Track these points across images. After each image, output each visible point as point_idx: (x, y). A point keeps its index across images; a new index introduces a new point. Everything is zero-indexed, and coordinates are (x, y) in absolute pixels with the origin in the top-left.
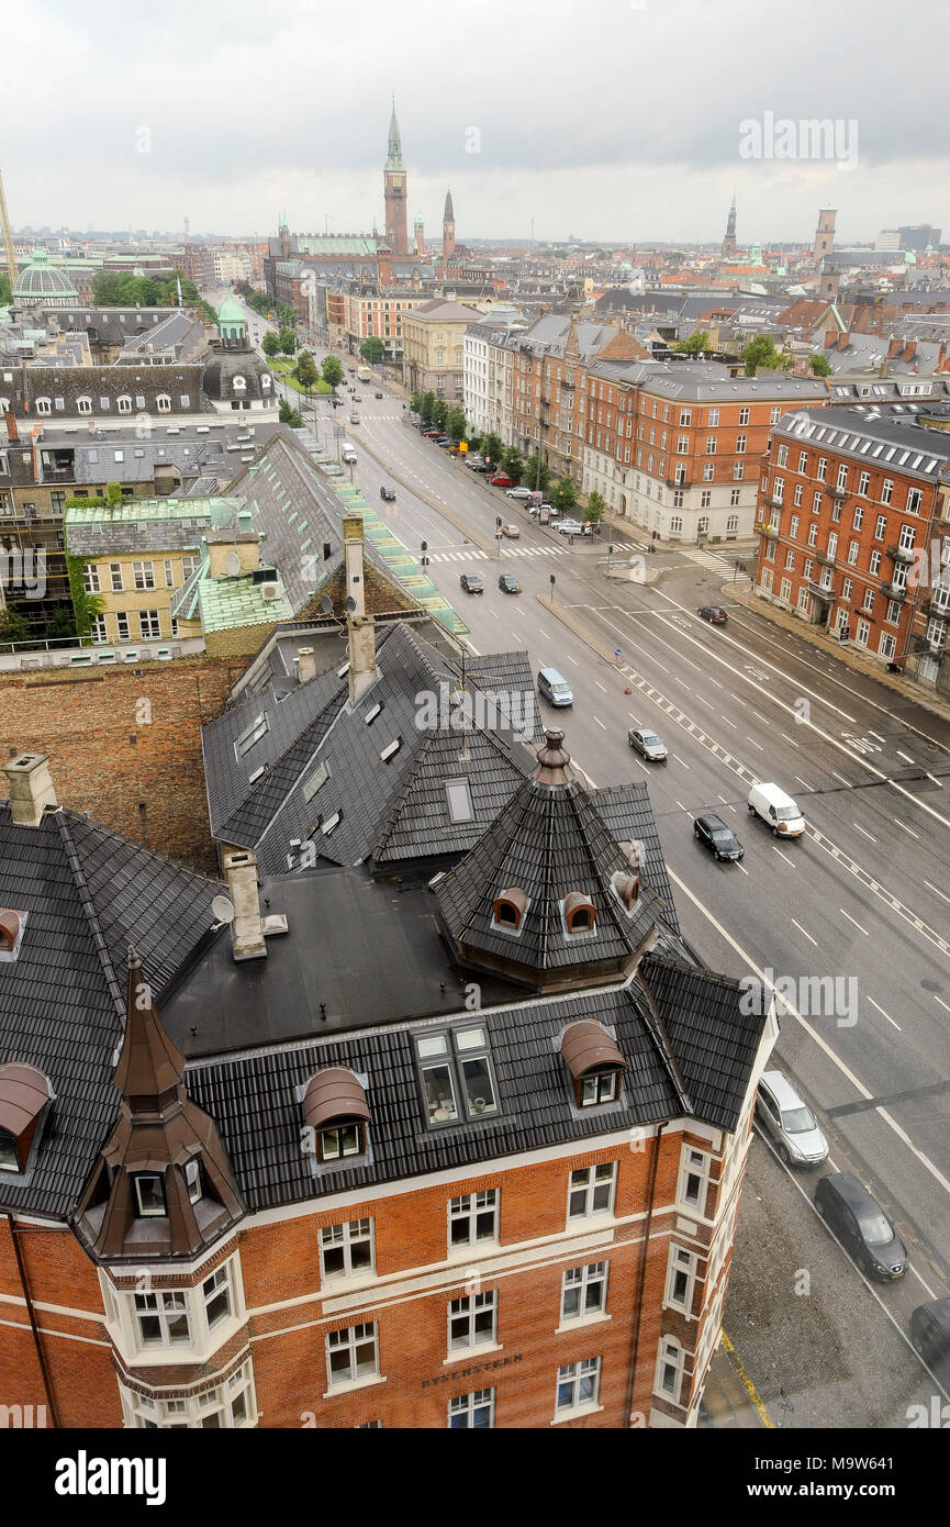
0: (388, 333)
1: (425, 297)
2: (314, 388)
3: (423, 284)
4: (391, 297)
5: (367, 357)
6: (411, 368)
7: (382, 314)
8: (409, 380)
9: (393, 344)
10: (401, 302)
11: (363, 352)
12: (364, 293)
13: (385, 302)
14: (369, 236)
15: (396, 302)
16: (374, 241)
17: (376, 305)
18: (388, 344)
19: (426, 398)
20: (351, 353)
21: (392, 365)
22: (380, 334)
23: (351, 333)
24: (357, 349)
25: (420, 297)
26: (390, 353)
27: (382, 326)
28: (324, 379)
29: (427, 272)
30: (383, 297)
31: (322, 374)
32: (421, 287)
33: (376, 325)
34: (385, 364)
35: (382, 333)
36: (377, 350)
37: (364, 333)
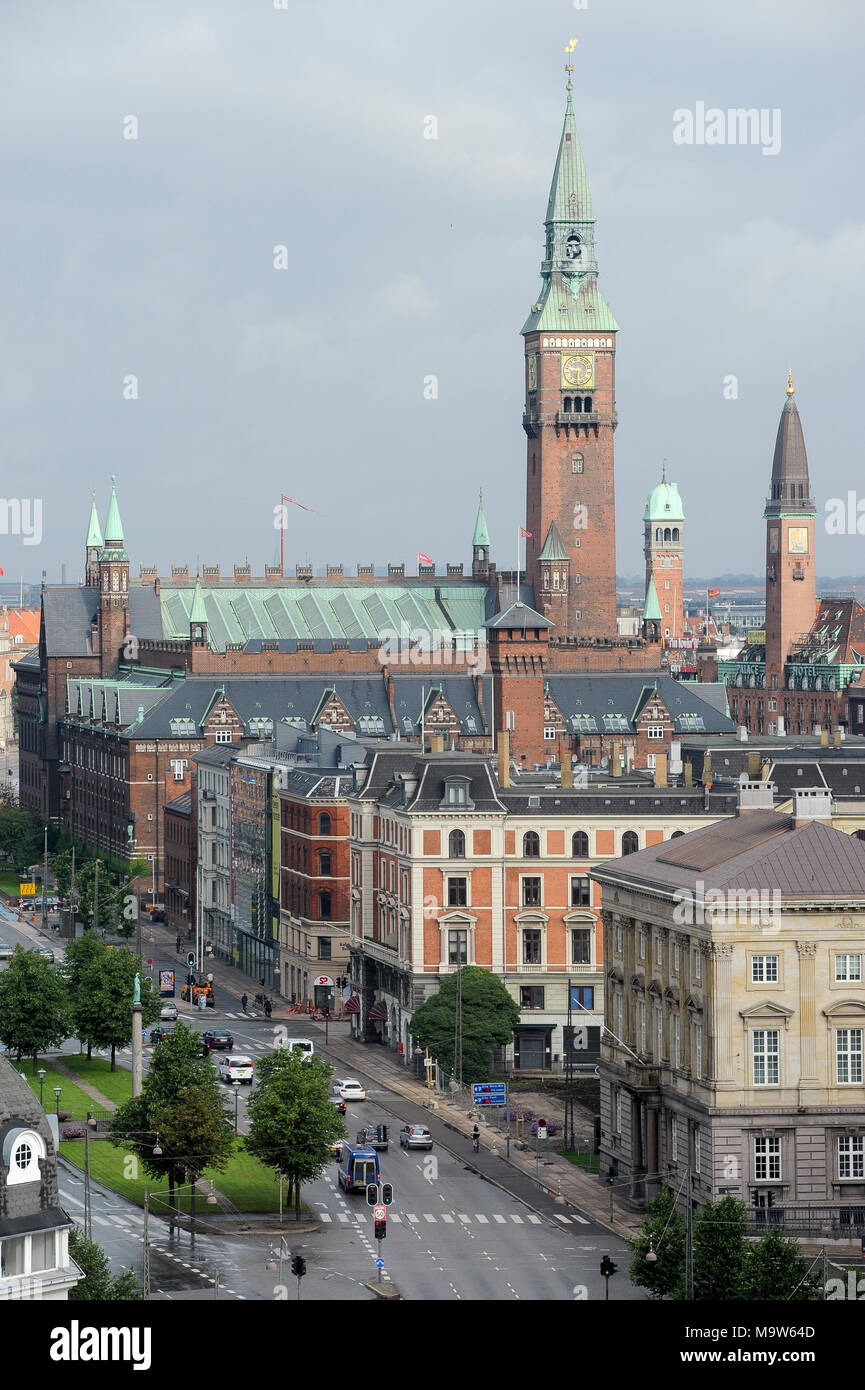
0: (532, 950)
1: (696, 806)
2: (208, 1184)
3: (687, 754)
4: (549, 807)
5: (443, 1055)
6: (638, 1099)
7: (511, 874)
8: (627, 1149)
9: (556, 998)
10: (592, 826)
11: (422, 1030)
12: (434, 795)
13: (521, 826)
14: (454, 576)
15: (569, 826)
16: (480, 592)
17: (483, 841)
18: (533, 996)
19: (708, 1233)
20: (374, 1035)
21: (550, 1088)
22: (500, 958)
23: (376, 952)
24: (401, 1019)
25: (671, 807)
26: (544, 1032)
27: (510, 920)
28: (252, 1146)
29: (696, 705)
30: (517, 806)
31: (244, 1126)
32: (677, 767)
33: (485, 920)
34: (522, 1085)
35: (509, 955)
36: (488, 1024)
37: (433, 952)
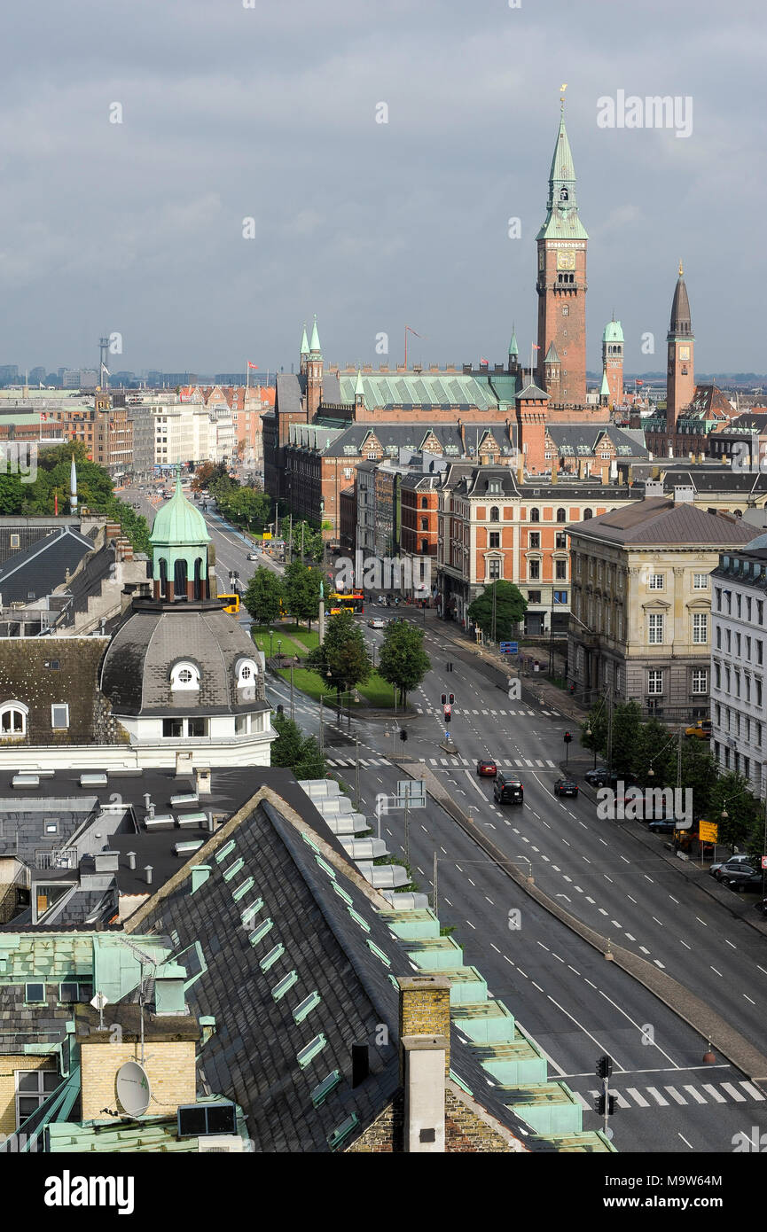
0: (535, 572)
1: (624, 495)
2: (357, 692)
3: (620, 467)
4: (545, 495)
5: (486, 627)
6: (588, 651)
7: (524, 531)
8: (582, 676)
9: (546, 597)
10: (568, 505)
11: (475, 613)
12: (483, 488)
13: (529, 505)
14: (499, 371)
15: (555, 505)
16: (512, 379)
17: (509, 513)
18: (535, 596)
19: (620, 720)
20: (449, 617)
21: (543, 645)
22: (517, 575)
23: (451, 572)
24: (463, 609)
25: (610, 495)
26: (540, 616)
27: (522, 555)
28: (381, 672)
29: (626, 441)
30: (528, 494)
31: (376, 662)
32: (615, 474)
33: (509, 555)
34: (528, 643)
35: (522, 574)
36: (510, 611)
37: (481, 573)
